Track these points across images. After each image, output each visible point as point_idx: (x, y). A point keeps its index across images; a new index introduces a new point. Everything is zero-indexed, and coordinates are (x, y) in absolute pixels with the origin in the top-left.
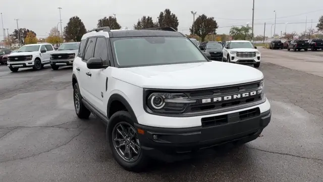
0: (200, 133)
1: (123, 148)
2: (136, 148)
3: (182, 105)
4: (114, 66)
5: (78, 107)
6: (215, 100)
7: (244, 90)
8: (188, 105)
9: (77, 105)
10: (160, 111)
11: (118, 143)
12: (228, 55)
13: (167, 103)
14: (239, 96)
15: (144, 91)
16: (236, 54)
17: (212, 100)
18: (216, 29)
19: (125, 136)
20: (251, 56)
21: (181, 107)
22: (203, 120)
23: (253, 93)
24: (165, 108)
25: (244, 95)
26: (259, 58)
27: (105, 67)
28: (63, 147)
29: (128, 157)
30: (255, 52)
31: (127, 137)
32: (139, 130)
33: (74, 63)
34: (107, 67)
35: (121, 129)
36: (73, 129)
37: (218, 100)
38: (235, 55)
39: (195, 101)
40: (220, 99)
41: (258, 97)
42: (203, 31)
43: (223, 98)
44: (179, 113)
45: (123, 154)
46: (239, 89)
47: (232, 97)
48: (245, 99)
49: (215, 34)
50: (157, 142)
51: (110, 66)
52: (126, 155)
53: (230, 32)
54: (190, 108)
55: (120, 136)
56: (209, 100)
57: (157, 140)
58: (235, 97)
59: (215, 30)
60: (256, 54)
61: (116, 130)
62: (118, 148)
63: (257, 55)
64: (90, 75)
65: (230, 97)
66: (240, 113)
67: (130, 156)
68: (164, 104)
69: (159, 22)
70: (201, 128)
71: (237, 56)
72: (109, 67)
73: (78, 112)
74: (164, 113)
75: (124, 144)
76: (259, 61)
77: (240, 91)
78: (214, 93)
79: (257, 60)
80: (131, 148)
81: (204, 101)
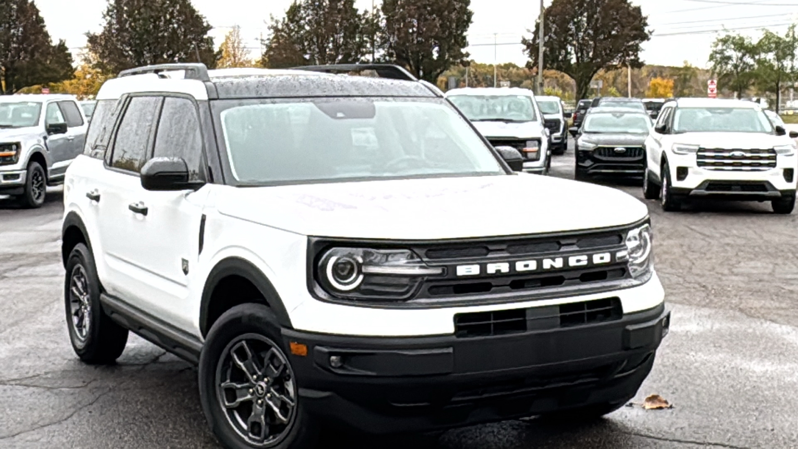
0: (451, 350)
1: (245, 409)
2: (284, 407)
3: (405, 281)
4: (225, 183)
5: (80, 326)
6: (491, 269)
7: (575, 248)
8: (420, 279)
9: (75, 320)
10: (350, 295)
11: (231, 394)
12: (664, 161)
13: (368, 275)
14: (559, 263)
15: (309, 242)
16: (693, 156)
17: (483, 268)
18: (643, 45)
19: (255, 373)
20: (756, 166)
21: (404, 286)
22: (458, 318)
23: (601, 258)
24: (363, 287)
25: (572, 262)
26: (788, 174)
27: (196, 187)
28: (54, 427)
29: (258, 434)
30: (772, 151)
31: (260, 378)
32: (293, 346)
33: (68, 175)
34: (201, 185)
35: (243, 356)
36: (72, 391)
37: (498, 271)
38: (689, 161)
39: (438, 271)
40: (504, 268)
41: (619, 270)
42: (580, 49)
43: (512, 266)
44: (397, 300)
45: (245, 426)
46: (561, 245)
47: (540, 263)
48: (578, 274)
49: (637, 64)
50: (340, 372)
51: (212, 181)
52: (255, 428)
53: (712, 58)
54: (425, 287)
55: (239, 376)
56: (475, 270)
57: (341, 368)
58: (547, 264)
59: (636, 49)
60: (780, 157)
61: (229, 358)
62: (230, 410)
63: (783, 162)
64: (144, 212)
65: (533, 265)
66: (563, 308)
67: (264, 428)
68: (361, 277)
69: (384, 9)
70: (454, 338)
71: (700, 164)
72: (208, 186)
73: (79, 345)
74: (359, 300)
75: (249, 397)
76: (791, 186)
77: (563, 249)
78: (489, 251)
79: (781, 184)
80: (269, 409)
81: (462, 271)
